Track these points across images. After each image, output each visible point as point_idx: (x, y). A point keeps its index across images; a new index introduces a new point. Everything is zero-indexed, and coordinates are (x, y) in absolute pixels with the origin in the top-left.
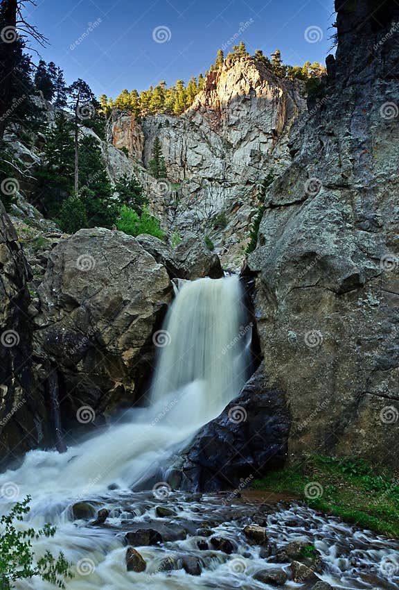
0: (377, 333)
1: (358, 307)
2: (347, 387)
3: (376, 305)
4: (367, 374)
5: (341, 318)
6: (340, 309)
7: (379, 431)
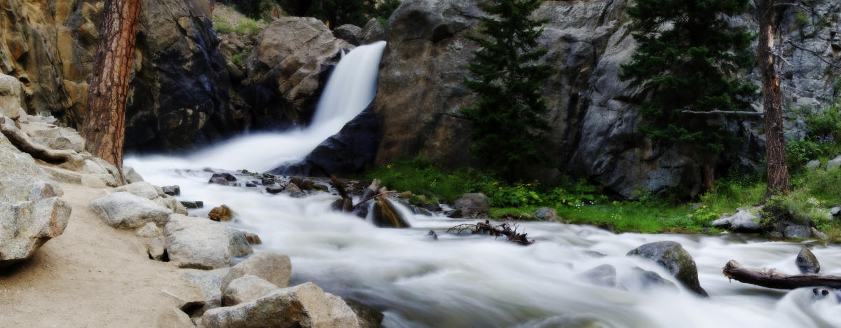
0: (456, 68)
1: (447, 51)
2: (428, 110)
3: (459, 49)
4: (444, 100)
5: (434, 59)
6: (434, 54)
7: (449, 142)
